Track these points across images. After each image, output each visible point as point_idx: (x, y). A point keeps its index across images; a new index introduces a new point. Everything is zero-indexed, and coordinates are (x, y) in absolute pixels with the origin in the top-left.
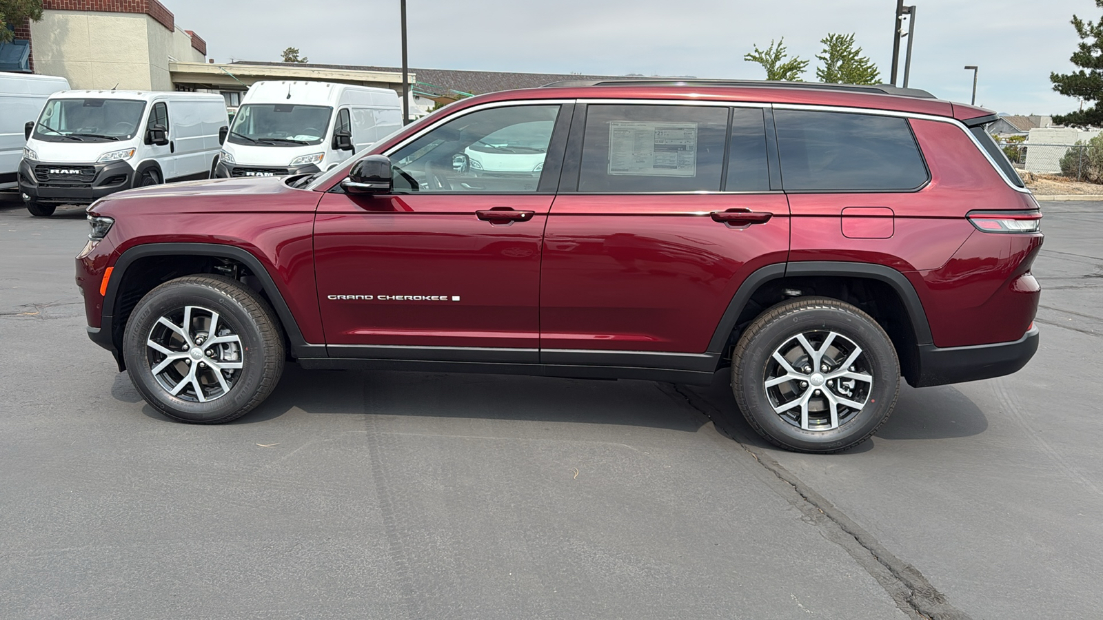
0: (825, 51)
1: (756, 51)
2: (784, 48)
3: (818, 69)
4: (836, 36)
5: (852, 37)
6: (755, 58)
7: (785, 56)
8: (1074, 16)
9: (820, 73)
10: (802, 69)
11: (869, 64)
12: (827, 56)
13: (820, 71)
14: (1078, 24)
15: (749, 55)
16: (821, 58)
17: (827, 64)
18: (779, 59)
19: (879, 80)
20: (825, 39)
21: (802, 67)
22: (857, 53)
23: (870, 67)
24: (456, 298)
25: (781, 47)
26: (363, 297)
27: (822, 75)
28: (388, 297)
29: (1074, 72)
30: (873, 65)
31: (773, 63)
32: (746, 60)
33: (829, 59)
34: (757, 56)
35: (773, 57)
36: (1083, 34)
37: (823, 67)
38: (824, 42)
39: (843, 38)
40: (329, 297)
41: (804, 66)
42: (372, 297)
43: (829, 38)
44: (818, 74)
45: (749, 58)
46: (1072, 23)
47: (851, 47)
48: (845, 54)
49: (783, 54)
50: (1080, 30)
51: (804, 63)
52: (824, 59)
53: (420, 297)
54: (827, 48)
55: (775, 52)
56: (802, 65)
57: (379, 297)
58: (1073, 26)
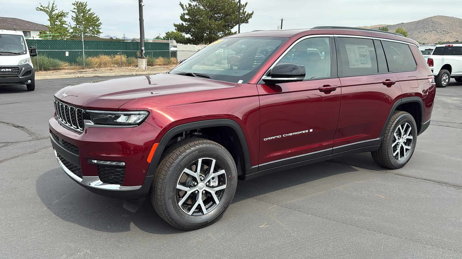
0: (75, 9)
1: (41, 6)
2: (56, 6)
3: (72, 16)
4: (79, 2)
5: (86, 3)
6: (41, 10)
7: (57, 9)
8: (180, 2)
9: (74, 18)
10: (66, 16)
11: (95, 16)
12: (76, 11)
13: (73, 17)
14: (182, 5)
15: (38, 8)
16: (73, 12)
17: (76, 14)
18: (54, 11)
19: (100, 22)
20: (74, 3)
21: (66, 15)
22: (89, 10)
23: (96, 17)
24: (311, 130)
25: (54, 5)
26: (277, 136)
27: (74, 19)
28: (287, 135)
29: (180, 24)
30: (97, 16)
31: (51, 12)
32: (37, 10)
33: (77, 12)
34: (42, 9)
35: (51, 10)
36: (184, 10)
37: (75, 16)
38: (74, 4)
39: (82, 3)
40: (264, 139)
41: (67, 15)
42: (281, 136)
43: (76, 3)
44: (72, 19)
45: (39, 9)
46: (180, 5)
47: (86, 8)
48: (84, 10)
49: (56, 9)
50: (183, 8)
51: (67, 13)
52: (75, 12)
53: (299, 132)
54: (76, 7)
55: (51, 7)
56: (66, 14)
57: (283, 135)
58: (180, 6)
